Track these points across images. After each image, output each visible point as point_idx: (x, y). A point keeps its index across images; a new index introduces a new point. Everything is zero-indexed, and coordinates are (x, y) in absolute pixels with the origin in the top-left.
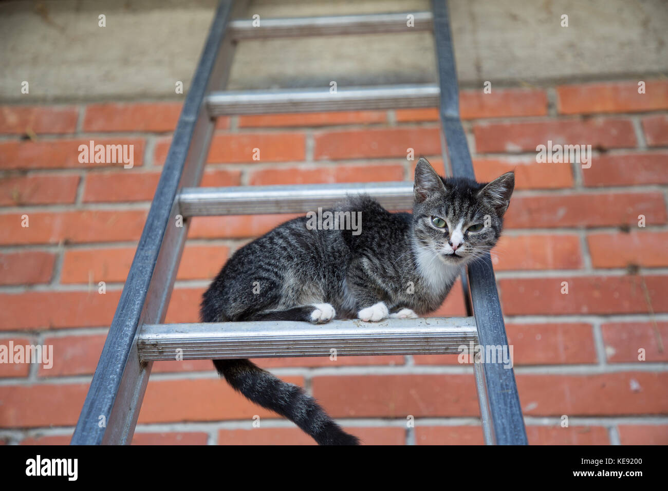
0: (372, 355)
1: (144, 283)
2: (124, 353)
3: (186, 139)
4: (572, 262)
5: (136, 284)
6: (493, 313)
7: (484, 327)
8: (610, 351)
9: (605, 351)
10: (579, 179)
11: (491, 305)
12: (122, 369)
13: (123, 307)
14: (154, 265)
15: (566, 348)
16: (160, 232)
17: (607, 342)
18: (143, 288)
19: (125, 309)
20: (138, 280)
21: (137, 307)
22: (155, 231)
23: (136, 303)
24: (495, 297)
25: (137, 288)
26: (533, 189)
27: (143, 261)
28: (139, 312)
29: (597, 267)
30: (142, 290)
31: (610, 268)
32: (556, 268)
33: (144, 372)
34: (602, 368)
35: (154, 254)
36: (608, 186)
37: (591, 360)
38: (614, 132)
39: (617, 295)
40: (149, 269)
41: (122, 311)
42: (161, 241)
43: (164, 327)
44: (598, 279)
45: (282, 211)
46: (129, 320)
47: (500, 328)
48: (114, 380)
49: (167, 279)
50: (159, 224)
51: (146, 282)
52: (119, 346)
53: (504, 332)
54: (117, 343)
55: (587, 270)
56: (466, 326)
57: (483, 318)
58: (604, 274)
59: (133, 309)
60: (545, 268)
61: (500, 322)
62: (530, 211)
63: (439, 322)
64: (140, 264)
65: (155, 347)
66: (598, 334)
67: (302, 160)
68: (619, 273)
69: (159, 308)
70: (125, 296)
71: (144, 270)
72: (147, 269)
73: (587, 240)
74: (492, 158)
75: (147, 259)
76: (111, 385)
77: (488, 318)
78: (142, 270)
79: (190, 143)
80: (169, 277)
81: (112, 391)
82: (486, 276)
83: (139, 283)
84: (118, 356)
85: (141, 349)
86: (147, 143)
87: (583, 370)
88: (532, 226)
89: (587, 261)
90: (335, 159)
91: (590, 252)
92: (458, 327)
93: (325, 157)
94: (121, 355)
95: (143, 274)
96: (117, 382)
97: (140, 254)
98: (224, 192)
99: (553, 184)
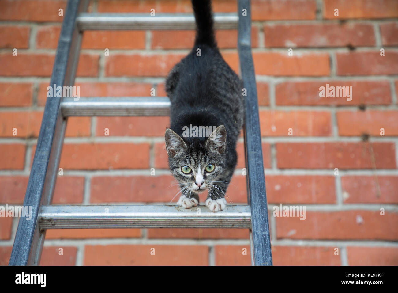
0: (186, 228)
1: (42, 177)
2: (31, 230)
3: (65, 59)
4: (325, 131)
5: (37, 178)
6: (262, 206)
7: (256, 216)
8: (346, 195)
9: (342, 195)
10: (334, 69)
11: (261, 200)
12: (31, 242)
13: (29, 196)
14: (48, 163)
15: (317, 193)
16: (51, 137)
17: (344, 189)
18: (41, 181)
19: (30, 197)
20: (37, 175)
21: (38, 196)
22: (47, 136)
23: (38, 193)
24: (264, 195)
25: (37, 181)
26: (302, 76)
27: (40, 160)
28: (39, 199)
29: (341, 135)
30: (41, 183)
31: (350, 136)
32: (314, 135)
33: (42, 235)
34: (339, 207)
35: (47, 154)
36: (353, 75)
37: (332, 201)
38: (361, 34)
39: (353, 156)
40: (44, 166)
41: (29, 198)
42: (52, 144)
43: (55, 208)
44: (342, 144)
45: (130, 115)
46: (34, 205)
47: (265, 218)
48: (26, 251)
49: (54, 165)
50: (50, 130)
51: (43, 177)
52: (28, 225)
53: (268, 221)
54: (27, 223)
55: (334, 138)
56: (245, 212)
57: (255, 210)
58: (346, 140)
59: (36, 197)
60: (307, 135)
61: (265, 213)
62: (300, 93)
63: (229, 209)
64: (38, 162)
65: (50, 221)
66: (338, 184)
67: (143, 48)
68: (356, 140)
69: (50, 188)
70: (30, 187)
71: (41, 167)
72: (43, 166)
73: (337, 115)
74: (275, 51)
75: (43, 159)
76: (25, 254)
77: (258, 211)
78: (40, 167)
79: (67, 61)
80: (56, 164)
81: (25, 258)
82: (259, 178)
83: (39, 177)
84: (27, 232)
85: (41, 222)
86: (31, 30)
87: (327, 208)
88: (300, 104)
89: (335, 130)
90: (166, 49)
91: (338, 124)
92: (240, 212)
93: (159, 47)
94: (30, 231)
95: (41, 170)
96: (28, 251)
97: (38, 154)
98: (92, 101)
99: (316, 73)
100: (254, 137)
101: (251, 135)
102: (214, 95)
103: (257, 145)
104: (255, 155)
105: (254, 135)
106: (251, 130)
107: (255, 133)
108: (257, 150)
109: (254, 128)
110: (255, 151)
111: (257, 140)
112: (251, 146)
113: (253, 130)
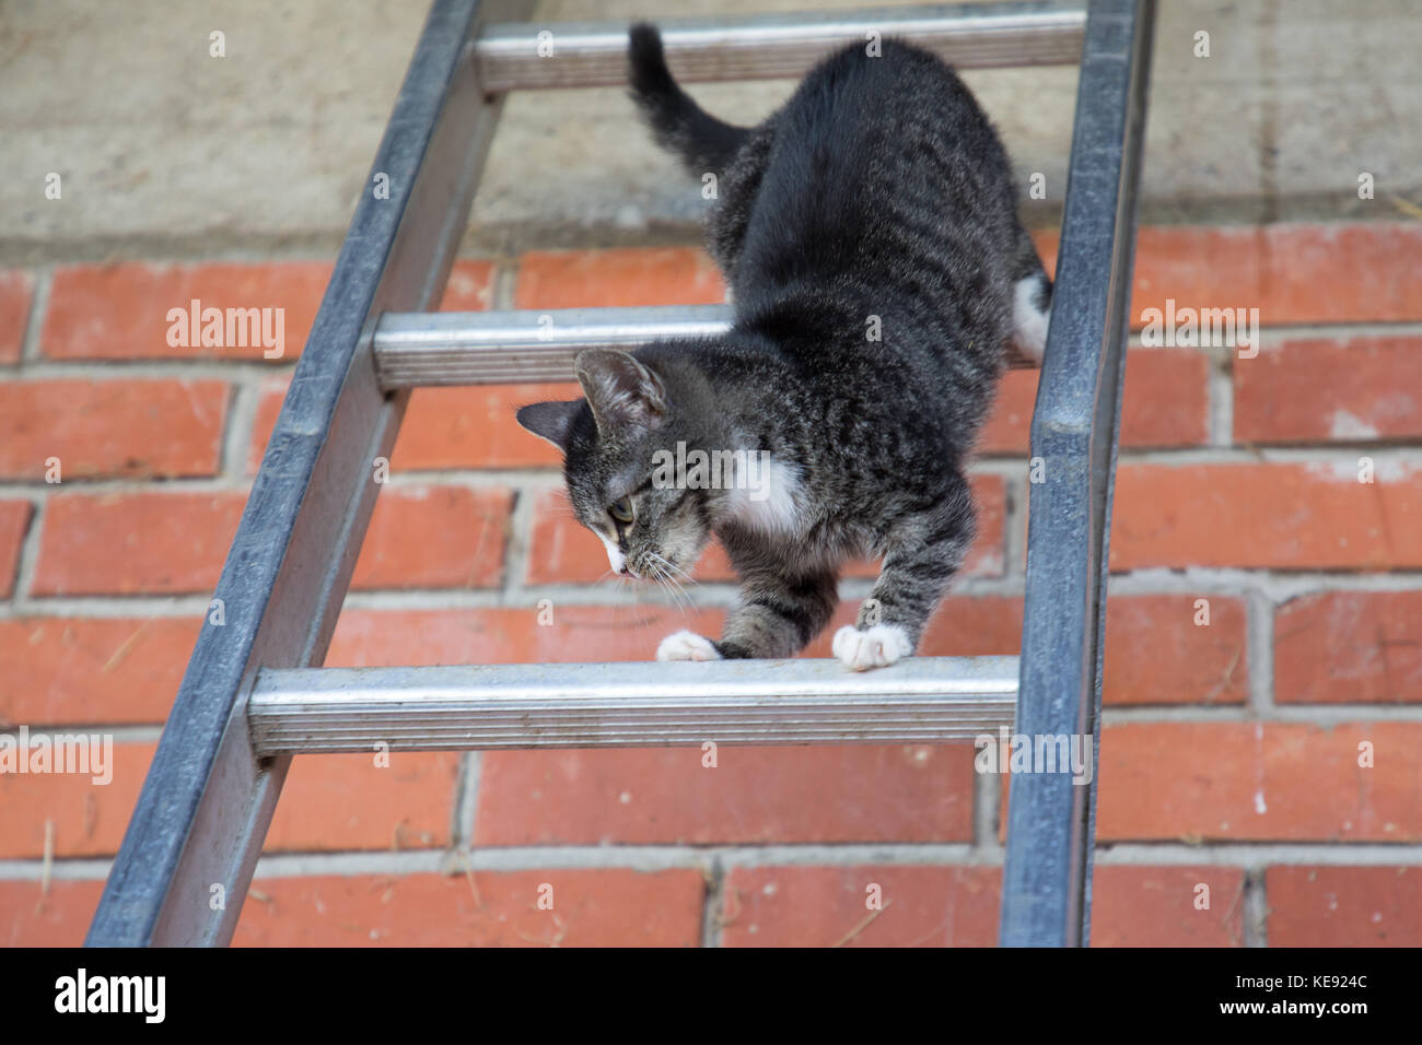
100: (1042, 831)
101: (1031, 822)
102: (877, 227)
103: (1048, 868)
104: (1036, 909)
105: (1044, 824)
106: (1034, 803)
107: (1047, 815)
108: (1047, 889)
109: (1047, 791)
110: (1037, 891)
111: (1054, 844)
112: (1020, 873)
113: (1041, 797)
